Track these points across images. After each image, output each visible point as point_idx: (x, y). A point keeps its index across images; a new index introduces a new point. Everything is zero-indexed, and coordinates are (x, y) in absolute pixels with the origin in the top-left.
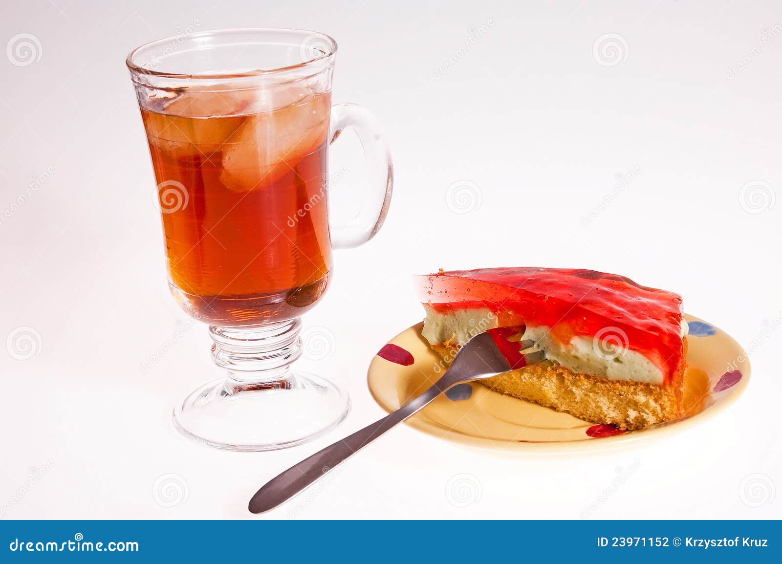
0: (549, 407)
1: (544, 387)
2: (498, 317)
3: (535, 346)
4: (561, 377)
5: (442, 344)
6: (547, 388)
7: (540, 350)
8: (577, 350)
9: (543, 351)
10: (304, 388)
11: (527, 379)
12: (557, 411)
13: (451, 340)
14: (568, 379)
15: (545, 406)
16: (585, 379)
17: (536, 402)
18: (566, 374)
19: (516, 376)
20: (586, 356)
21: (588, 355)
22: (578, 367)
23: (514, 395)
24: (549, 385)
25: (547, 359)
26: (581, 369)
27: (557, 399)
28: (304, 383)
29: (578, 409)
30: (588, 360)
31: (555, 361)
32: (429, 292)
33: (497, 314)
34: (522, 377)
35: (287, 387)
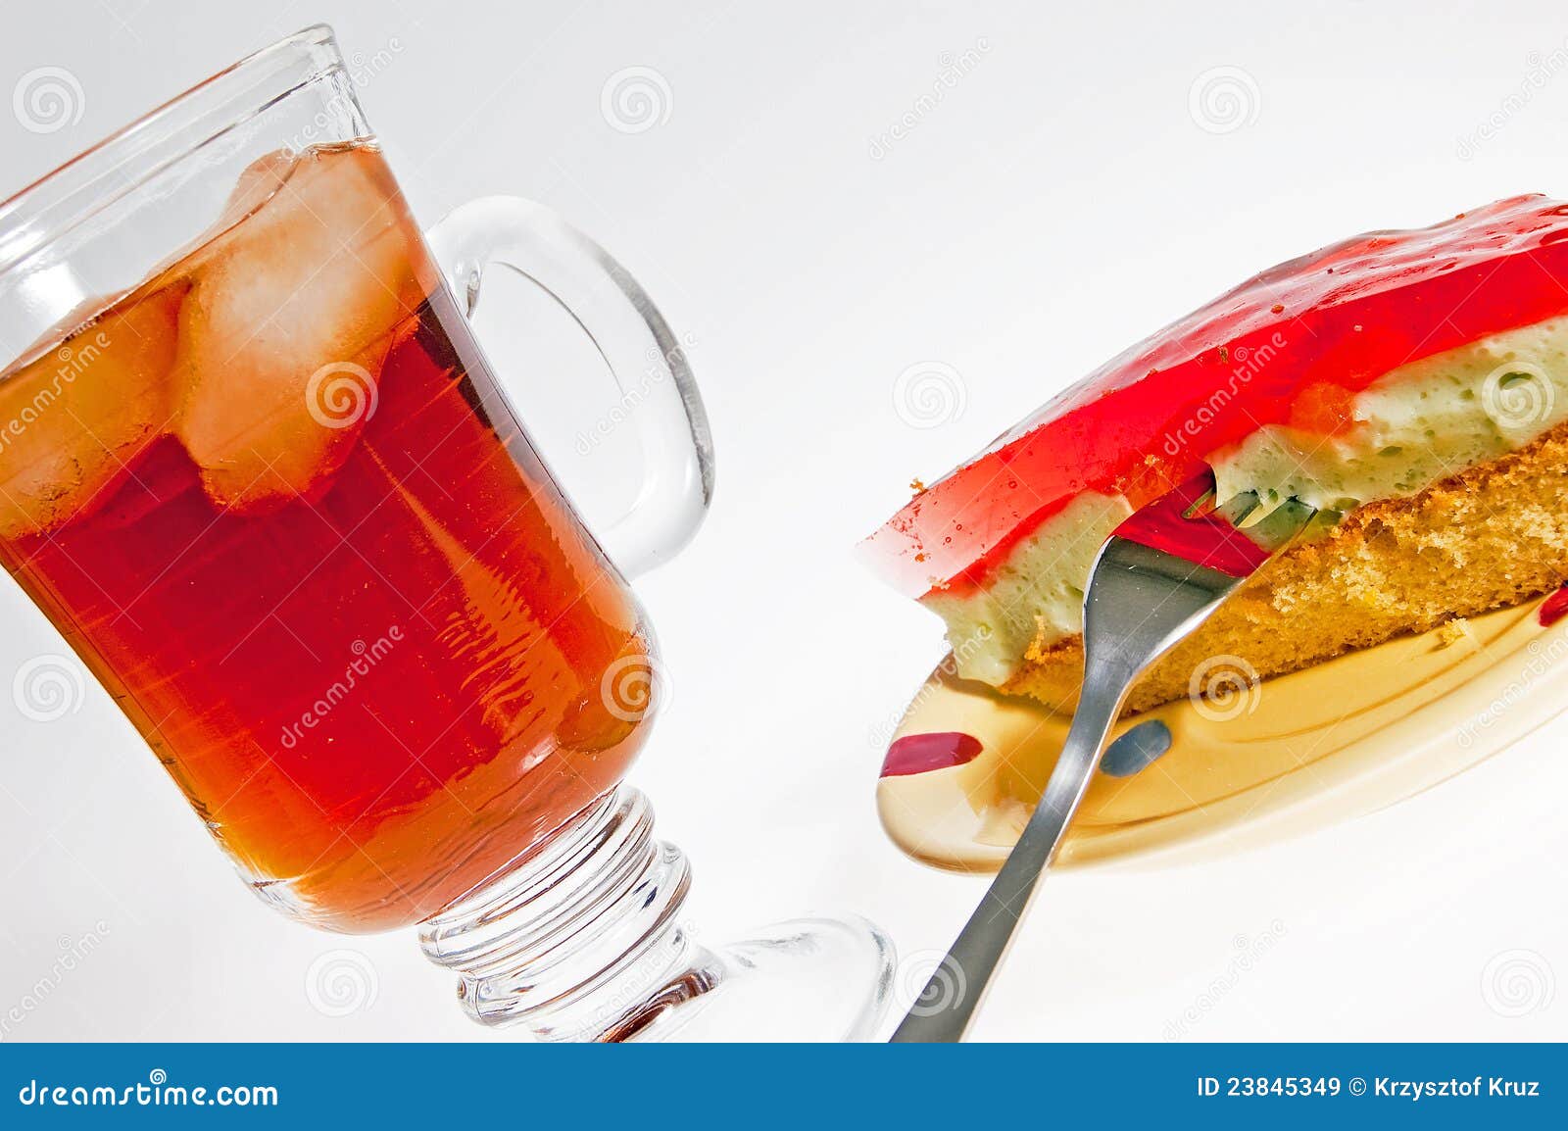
0: (1390, 639)
1: (1350, 590)
2: (1126, 495)
3: (1264, 499)
4: (1379, 535)
5: (1024, 669)
6: (1358, 587)
7: (1282, 500)
8: (1384, 428)
9: (1293, 499)
10: (750, 965)
11: (1293, 601)
12: (1421, 633)
13: (1040, 637)
14: (1400, 525)
15: (1378, 644)
16: (1447, 492)
17: (1349, 649)
18: (1389, 515)
19: (1258, 613)
20: (1421, 428)
21: (1422, 421)
22: (1412, 476)
23: (1280, 670)
24: (1359, 578)
25: (1316, 511)
26: (1423, 474)
27: (1401, 600)
28: (742, 954)
29: (1470, 589)
30: (1430, 433)
31: (1341, 504)
32: (920, 558)
33: (1117, 488)
34: (1276, 604)
35: (704, 985)
